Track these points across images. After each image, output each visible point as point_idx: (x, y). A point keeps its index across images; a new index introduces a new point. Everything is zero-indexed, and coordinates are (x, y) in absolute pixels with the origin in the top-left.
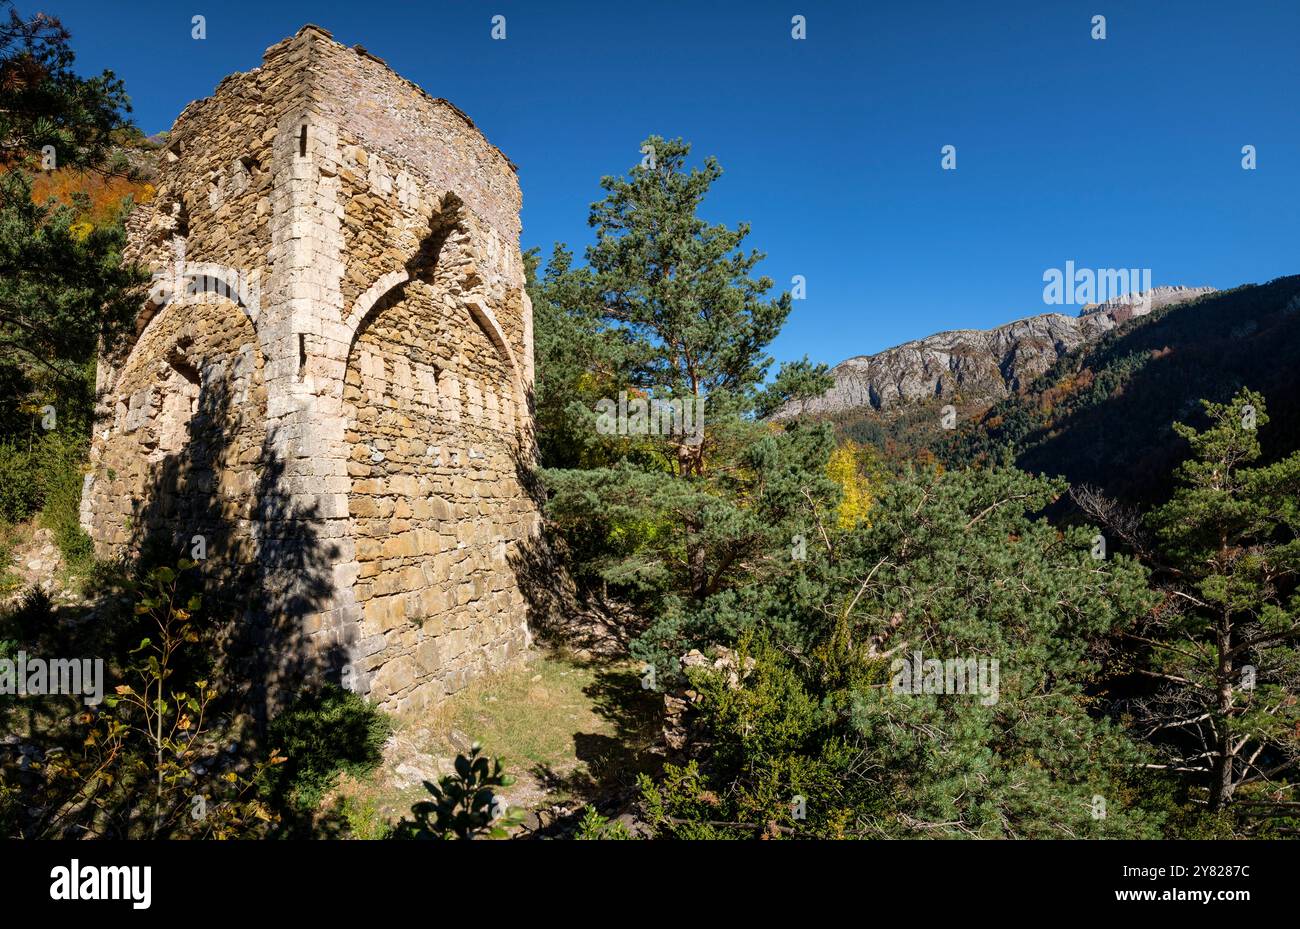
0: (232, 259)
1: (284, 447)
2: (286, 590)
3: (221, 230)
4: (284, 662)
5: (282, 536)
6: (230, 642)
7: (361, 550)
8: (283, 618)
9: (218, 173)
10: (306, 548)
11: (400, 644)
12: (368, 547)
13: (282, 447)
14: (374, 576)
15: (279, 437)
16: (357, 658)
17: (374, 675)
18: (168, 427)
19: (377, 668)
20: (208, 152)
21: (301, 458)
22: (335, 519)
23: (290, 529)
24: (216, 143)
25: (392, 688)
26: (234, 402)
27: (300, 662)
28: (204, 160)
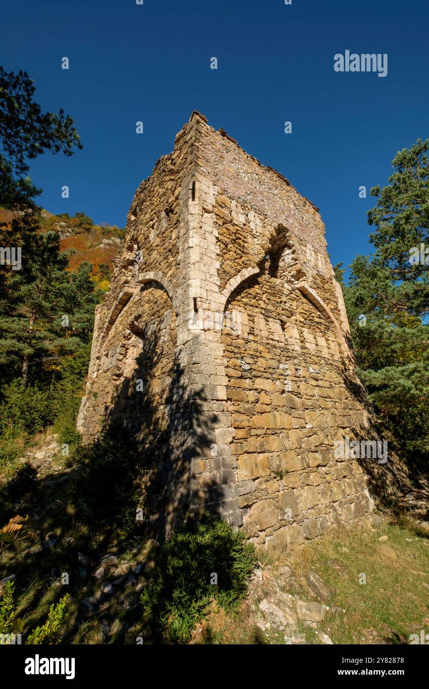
0: (160, 267)
1: (185, 359)
2: (182, 445)
3: (155, 252)
4: (178, 496)
5: (182, 410)
6: (149, 484)
7: (235, 421)
8: (180, 463)
9: (154, 221)
10: (195, 415)
11: (266, 490)
12: (240, 419)
13: (184, 361)
14: (245, 439)
15: (183, 355)
16: (231, 495)
17: (246, 512)
18: (129, 365)
19: (248, 507)
20: (149, 210)
21: (194, 364)
22: (218, 400)
23: (186, 405)
24: (153, 204)
25: (261, 525)
26: (160, 342)
27: (188, 495)
28: (148, 216)
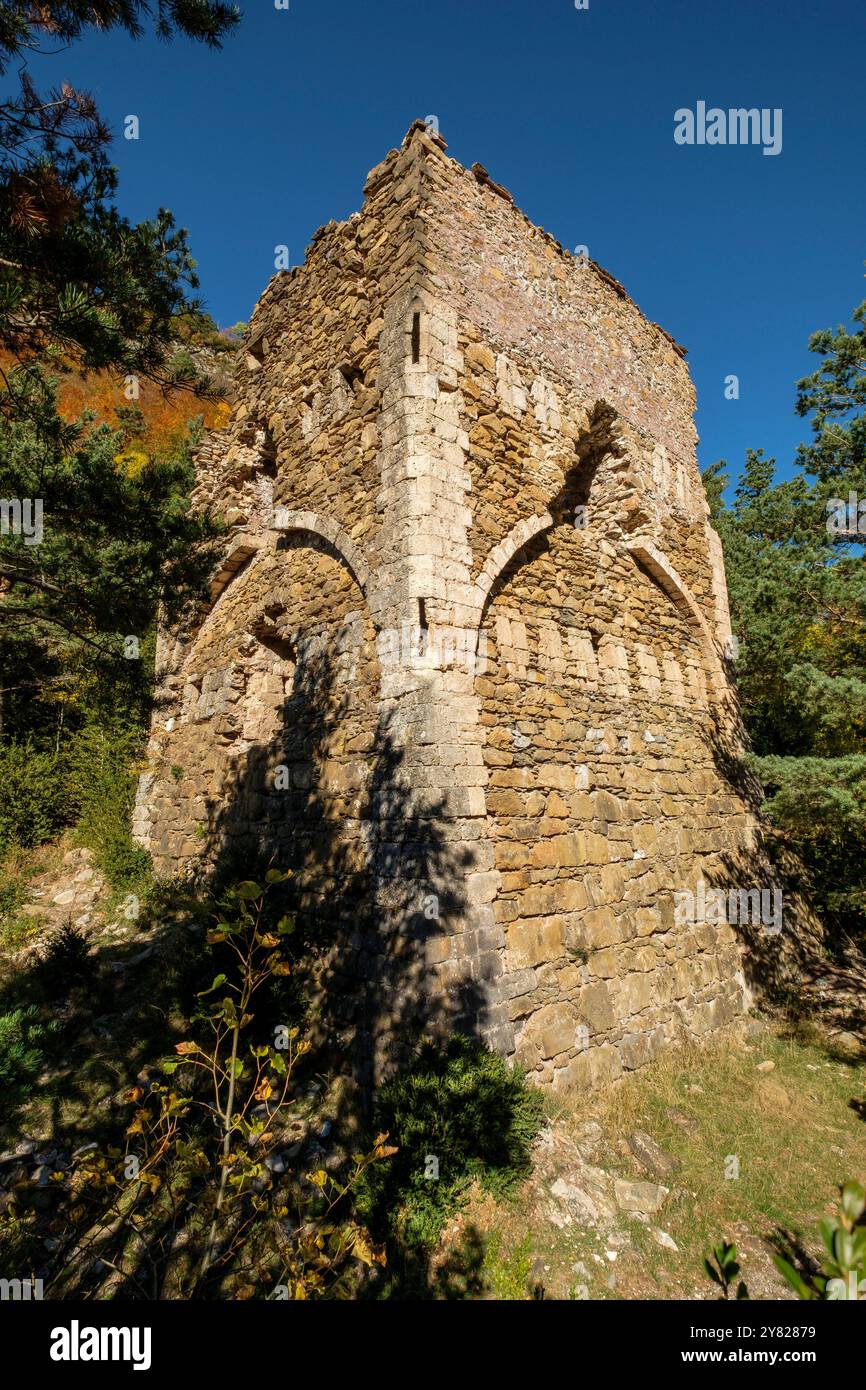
0: (332, 506)
1: (402, 732)
2: (405, 906)
3: (318, 468)
4: (401, 1001)
5: (400, 838)
6: (330, 974)
7: (502, 856)
8: (400, 942)
9: (313, 388)
10: (431, 854)
11: (556, 986)
12: (511, 852)
13: (400, 732)
14: (520, 890)
15: (396, 721)
16: (497, 1001)
17: (519, 1027)
18: (254, 713)
19: (525, 1017)
20: (299, 356)
21: (424, 745)
22: (469, 817)
23: (411, 829)
24: (308, 342)
25: (546, 1050)
26: (339, 680)
27: (422, 1002)
28: (294, 369)
